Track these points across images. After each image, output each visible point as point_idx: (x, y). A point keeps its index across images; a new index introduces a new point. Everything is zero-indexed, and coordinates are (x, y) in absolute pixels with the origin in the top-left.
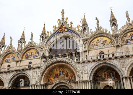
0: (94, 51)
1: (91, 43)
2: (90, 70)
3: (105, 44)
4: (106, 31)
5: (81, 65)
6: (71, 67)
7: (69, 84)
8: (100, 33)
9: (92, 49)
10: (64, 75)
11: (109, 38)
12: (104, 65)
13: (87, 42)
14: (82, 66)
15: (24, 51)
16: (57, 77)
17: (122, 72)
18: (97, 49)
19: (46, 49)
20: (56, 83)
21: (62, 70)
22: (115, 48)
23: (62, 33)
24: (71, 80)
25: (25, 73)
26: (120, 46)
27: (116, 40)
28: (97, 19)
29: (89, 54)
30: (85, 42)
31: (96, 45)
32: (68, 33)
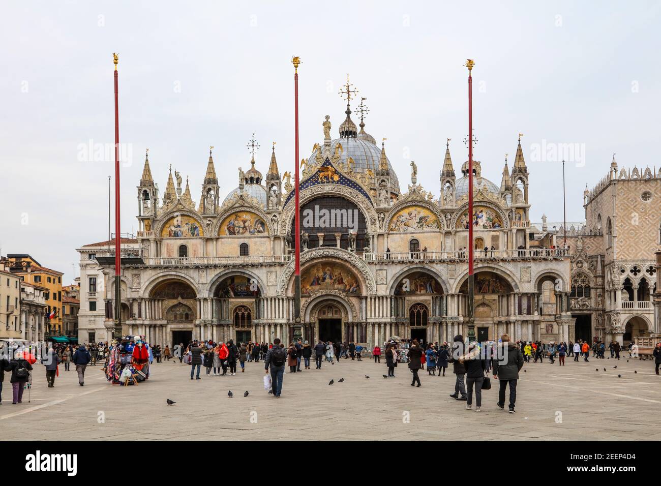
0: (398, 235)
1: (395, 219)
2: (391, 279)
3: (424, 224)
4: (430, 197)
5: (374, 268)
6: (354, 270)
7: (346, 299)
8: (417, 201)
9: (395, 232)
10: (332, 281)
11: (435, 214)
12: (419, 270)
13: (387, 215)
14: (377, 270)
15: (224, 217)
16: (319, 284)
17: (448, 285)
18: (406, 233)
19: (284, 217)
20: (318, 295)
21: (329, 270)
22: (442, 237)
23: (326, 184)
24: (349, 290)
25: (247, 272)
26: (453, 233)
27: (447, 221)
28: (413, 164)
29: (389, 241)
30: (382, 216)
31: (405, 225)
32: (341, 186)
